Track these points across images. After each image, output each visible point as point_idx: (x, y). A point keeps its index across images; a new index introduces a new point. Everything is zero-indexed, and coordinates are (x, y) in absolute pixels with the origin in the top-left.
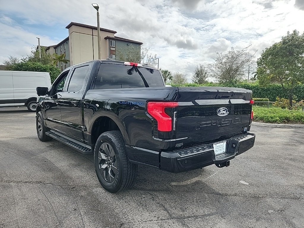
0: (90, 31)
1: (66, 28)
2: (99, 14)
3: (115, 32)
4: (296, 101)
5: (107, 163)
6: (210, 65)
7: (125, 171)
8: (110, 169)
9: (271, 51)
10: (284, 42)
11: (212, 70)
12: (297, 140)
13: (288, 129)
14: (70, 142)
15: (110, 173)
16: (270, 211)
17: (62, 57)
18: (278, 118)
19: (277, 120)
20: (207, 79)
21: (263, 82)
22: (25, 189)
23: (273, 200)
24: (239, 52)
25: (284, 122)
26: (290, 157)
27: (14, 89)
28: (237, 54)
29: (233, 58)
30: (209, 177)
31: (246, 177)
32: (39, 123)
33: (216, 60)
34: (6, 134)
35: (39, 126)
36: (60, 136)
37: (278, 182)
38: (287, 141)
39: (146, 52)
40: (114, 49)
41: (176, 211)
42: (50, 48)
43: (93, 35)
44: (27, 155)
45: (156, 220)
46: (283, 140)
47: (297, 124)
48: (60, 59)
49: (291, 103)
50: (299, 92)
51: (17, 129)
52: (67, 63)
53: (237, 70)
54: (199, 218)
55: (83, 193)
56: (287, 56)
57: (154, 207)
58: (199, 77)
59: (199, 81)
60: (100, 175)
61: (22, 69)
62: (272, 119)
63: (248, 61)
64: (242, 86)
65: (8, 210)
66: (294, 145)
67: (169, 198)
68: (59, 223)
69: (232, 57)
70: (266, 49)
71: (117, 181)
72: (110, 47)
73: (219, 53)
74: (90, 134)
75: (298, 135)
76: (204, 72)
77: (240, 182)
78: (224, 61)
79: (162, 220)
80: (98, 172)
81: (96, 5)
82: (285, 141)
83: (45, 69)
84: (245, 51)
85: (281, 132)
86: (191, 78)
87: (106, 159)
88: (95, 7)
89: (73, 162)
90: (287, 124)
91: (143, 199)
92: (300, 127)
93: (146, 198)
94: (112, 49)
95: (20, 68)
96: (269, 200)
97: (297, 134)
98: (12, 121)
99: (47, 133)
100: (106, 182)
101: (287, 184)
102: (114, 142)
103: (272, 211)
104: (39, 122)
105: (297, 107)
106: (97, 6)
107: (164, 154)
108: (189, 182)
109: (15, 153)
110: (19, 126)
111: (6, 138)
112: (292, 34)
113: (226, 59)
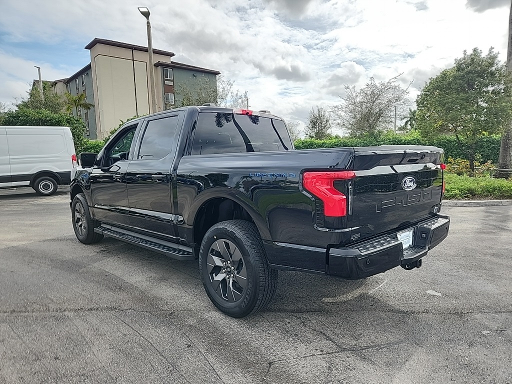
0: (128, 53)
1: (85, 48)
2: (151, 25)
3: (172, 55)
4: (480, 162)
5: (225, 272)
6: (336, 107)
7: (261, 283)
8: (231, 282)
9: (439, 83)
10: (459, 67)
11: (340, 116)
12: (494, 225)
13: (475, 208)
14: (147, 242)
15: (231, 288)
16: (484, 332)
17: (80, 99)
18: (457, 192)
19: (456, 194)
20: (329, 131)
21: (427, 133)
22: (92, 319)
23: (485, 316)
24: (383, 85)
25: (467, 197)
26: (491, 251)
27: (11, 157)
28: (380, 87)
29: (374, 95)
30: (377, 288)
31: (434, 284)
32: (76, 213)
33: (346, 99)
34: (16, 235)
35: (78, 218)
36: (124, 234)
37: (484, 289)
38: (479, 227)
39: (229, 88)
40: (171, 83)
41: (345, 341)
42: (57, 83)
43: (133, 60)
44: (71, 267)
45: (321, 355)
46: (472, 226)
47: (488, 199)
48: (77, 103)
49: (472, 166)
50: (480, 147)
51: (31, 226)
52: (89, 108)
53: (380, 115)
54: (384, 348)
55: (191, 321)
56: (463, 90)
57: (310, 336)
58: (316, 128)
59: (317, 134)
60: (212, 292)
61: (18, 122)
62: (448, 192)
63: (398, 99)
64: (390, 142)
65: (81, 354)
66: (492, 232)
67: (327, 321)
68: (173, 366)
69: (373, 93)
70: (430, 79)
71: (249, 298)
72: (164, 80)
73: (351, 87)
74: (191, 227)
75: (494, 217)
76: (325, 120)
77: (428, 292)
78: (358, 100)
79: (328, 353)
80: (208, 286)
81: (145, 10)
82: (477, 226)
83: (59, 121)
84: (393, 84)
85: (466, 213)
86: (303, 129)
87: (222, 265)
88: (143, 13)
89: (153, 275)
90: (472, 199)
91: (289, 325)
92: (493, 204)
93: (292, 323)
94: (167, 83)
95: (15, 120)
96: (478, 316)
97: (491, 216)
98: (14, 212)
99: (98, 230)
100: (226, 302)
101: (498, 292)
102: (239, 237)
103: (488, 332)
104: (78, 212)
105: (482, 173)
106: (147, 10)
107: (334, 252)
108: (350, 296)
109: (49, 265)
110: (32, 220)
111: (18, 241)
112: (471, 55)
113: (361, 97)
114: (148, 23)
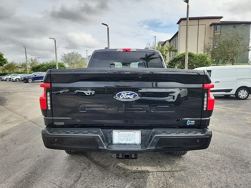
1: (177, 24)
3: (221, 18)
40: (218, 33)
42: (166, 42)
43: (198, 25)
48: (170, 50)
72: (215, 32)
114: (188, 6)
